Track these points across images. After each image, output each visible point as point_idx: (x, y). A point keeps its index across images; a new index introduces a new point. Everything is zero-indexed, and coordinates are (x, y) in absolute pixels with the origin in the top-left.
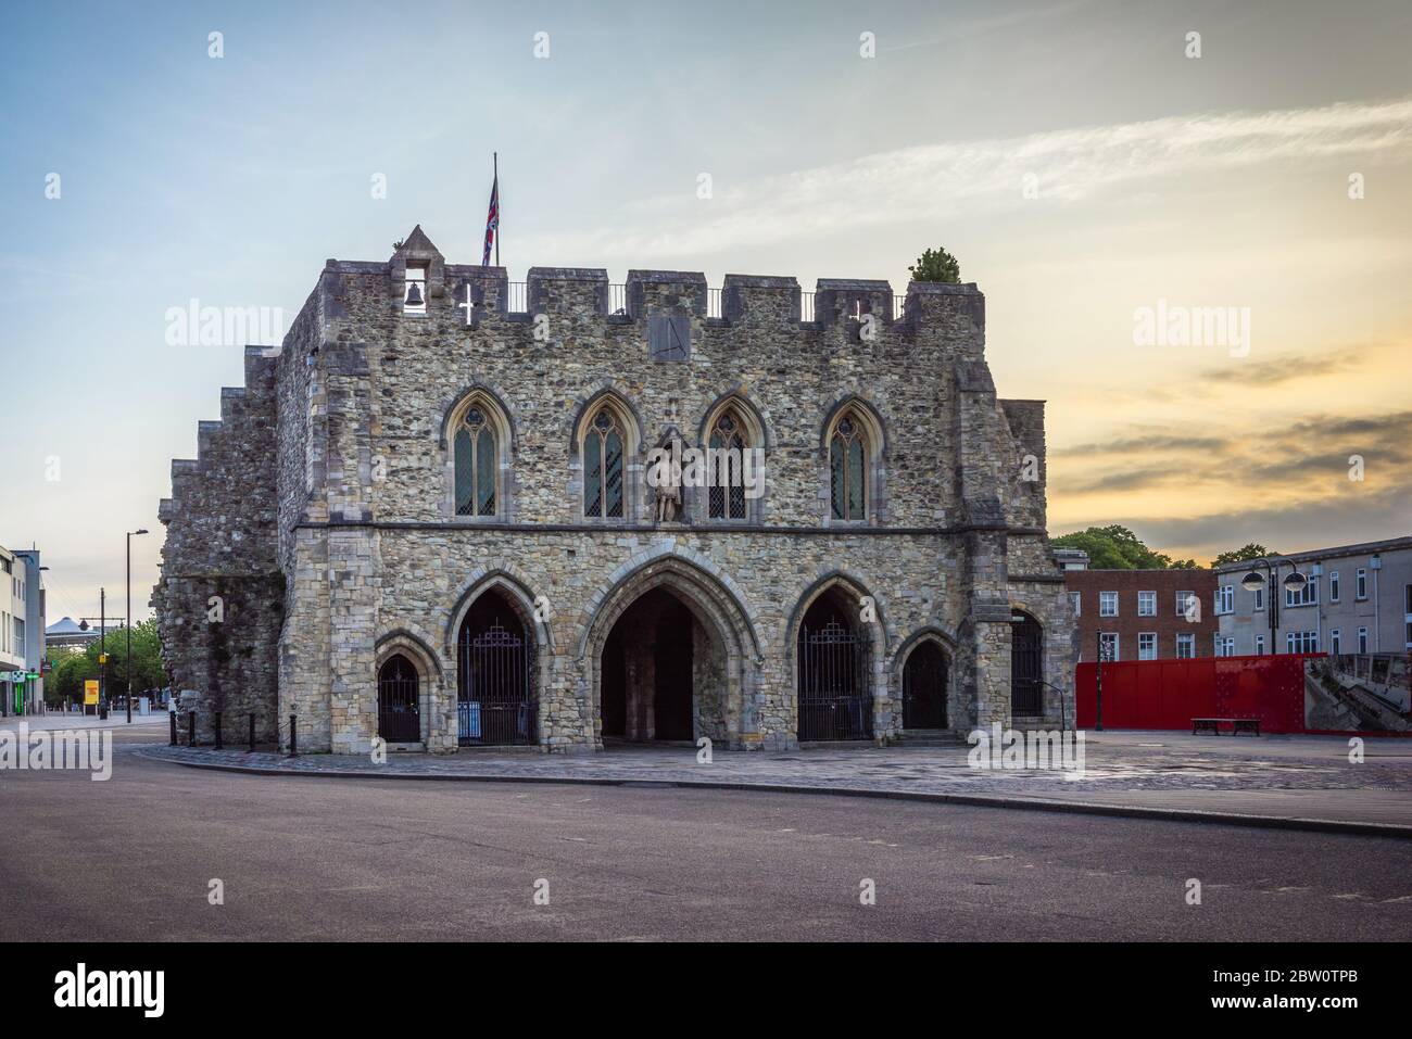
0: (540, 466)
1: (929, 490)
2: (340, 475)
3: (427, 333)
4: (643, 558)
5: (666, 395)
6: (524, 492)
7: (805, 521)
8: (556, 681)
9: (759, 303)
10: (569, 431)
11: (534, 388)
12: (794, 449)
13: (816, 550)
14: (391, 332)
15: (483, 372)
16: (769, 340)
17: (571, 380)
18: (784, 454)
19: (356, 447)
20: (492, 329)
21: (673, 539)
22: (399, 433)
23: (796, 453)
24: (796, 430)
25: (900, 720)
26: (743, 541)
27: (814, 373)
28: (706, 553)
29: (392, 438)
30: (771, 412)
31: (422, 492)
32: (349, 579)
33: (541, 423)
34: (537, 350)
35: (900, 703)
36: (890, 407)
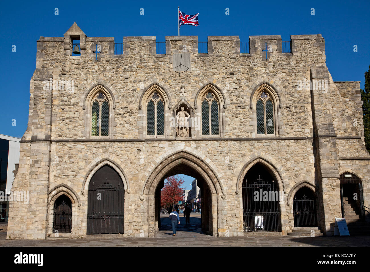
0: (125, 115)
1: (302, 121)
2: (37, 121)
3: (79, 64)
4: (170, 152)
5: (180, 85)
6: (119, 125)
7: (244, 135)
8: (131, 205)
9: (221, 46)
10: (138, 101)
11: (124, 84)
12: (239, 105)
13: (250, 147)
14: (64, 64)
15: (102, 78)
16: (226, 61)
17: (139, 80)
18: (234, 107)
19: (45, 109)
20: (106, 61)
21: (183, 144)
22: (66, 103)
23: (239, 107)
24: (239, 97)
25: (293, 223)
26: (216, 144)
27: (247, 74)
28: (199, 149)
29: (63, 105)
30: (227, 90)
31: (75, 127)
32: (38, 163)
33: (126, 97)
34: (125, 69)
35: (292, 215)
36: (282, 86)
